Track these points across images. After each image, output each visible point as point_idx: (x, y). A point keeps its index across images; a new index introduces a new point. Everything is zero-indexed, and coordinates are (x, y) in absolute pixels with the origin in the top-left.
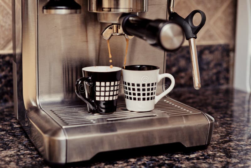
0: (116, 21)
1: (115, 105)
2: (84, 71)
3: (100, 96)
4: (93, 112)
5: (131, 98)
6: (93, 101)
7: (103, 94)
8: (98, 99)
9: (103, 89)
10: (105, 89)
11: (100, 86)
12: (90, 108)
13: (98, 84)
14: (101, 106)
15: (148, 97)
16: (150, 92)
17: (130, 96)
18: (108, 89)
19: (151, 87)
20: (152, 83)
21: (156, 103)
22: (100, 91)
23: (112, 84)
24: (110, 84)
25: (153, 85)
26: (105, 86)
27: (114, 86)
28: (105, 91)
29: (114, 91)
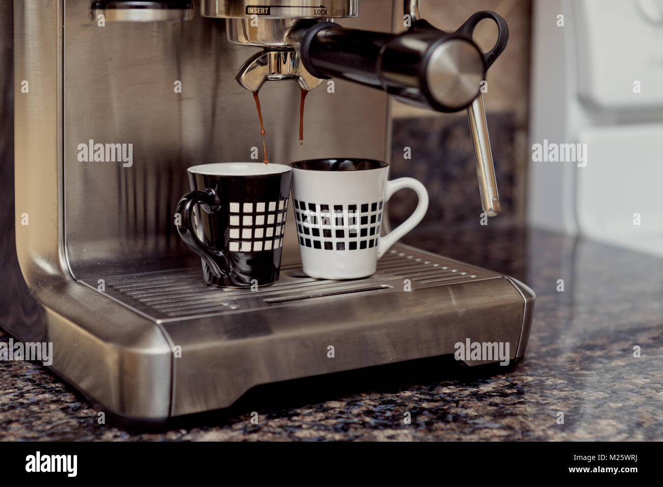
0: (283, 42)
1: (277, 265)
2: (194, 175)
3: (240, 240)
4: (220, 283)
5: (317, 245)
6: (221, 254)
7: (247, 234)
8: (234, 247)
9: (248, 221)
10: (254, 221)
11: (241, 214)
12: (211, 274)
13: (234, 207)
14: (239, 269)
15: (364, 239)
16: (368, 226)
17: (317, 238)
18: (260, 220)
19: (369, 214)
20: (374, 202)
21: (380, 256)
22: (241, 227)
23: (272, 206)
24: (267, 207)
25: (374, 207)
26: (254, 214)
27: (276, 213)
28: (254, 227)
29: (274, 225)
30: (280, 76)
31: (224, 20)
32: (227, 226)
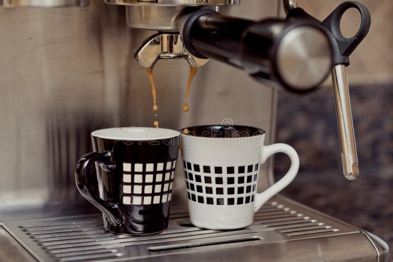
0: (170, 26)
1: (165, 214)
2: (95, 138)
3: (132, 195)
4: (115, 231)
5: (201, 200)
6: (116, 206)
7: (138, 189)
8: (126, 201)
9: (138, 179)
10: (144, 179)
11: (133, 173)
12: (108, 222)
13: (127, 167)
14: (133, 218)
15: (240, 196)
16: (245, 185)
17: (200, 194)
18: (149, 178)
19: (246, 175)
20: (250, 164)
21: (256, 210)
22: (132, 184)
23: (160, 167)
24: (155, 167)
25: (250, 169)
26: (144, 173)
27: (164, 172)
28: (144, 184)
29: (163, 183)
30: (172, 56)
31: (124, 6)
32: (121, 183)
